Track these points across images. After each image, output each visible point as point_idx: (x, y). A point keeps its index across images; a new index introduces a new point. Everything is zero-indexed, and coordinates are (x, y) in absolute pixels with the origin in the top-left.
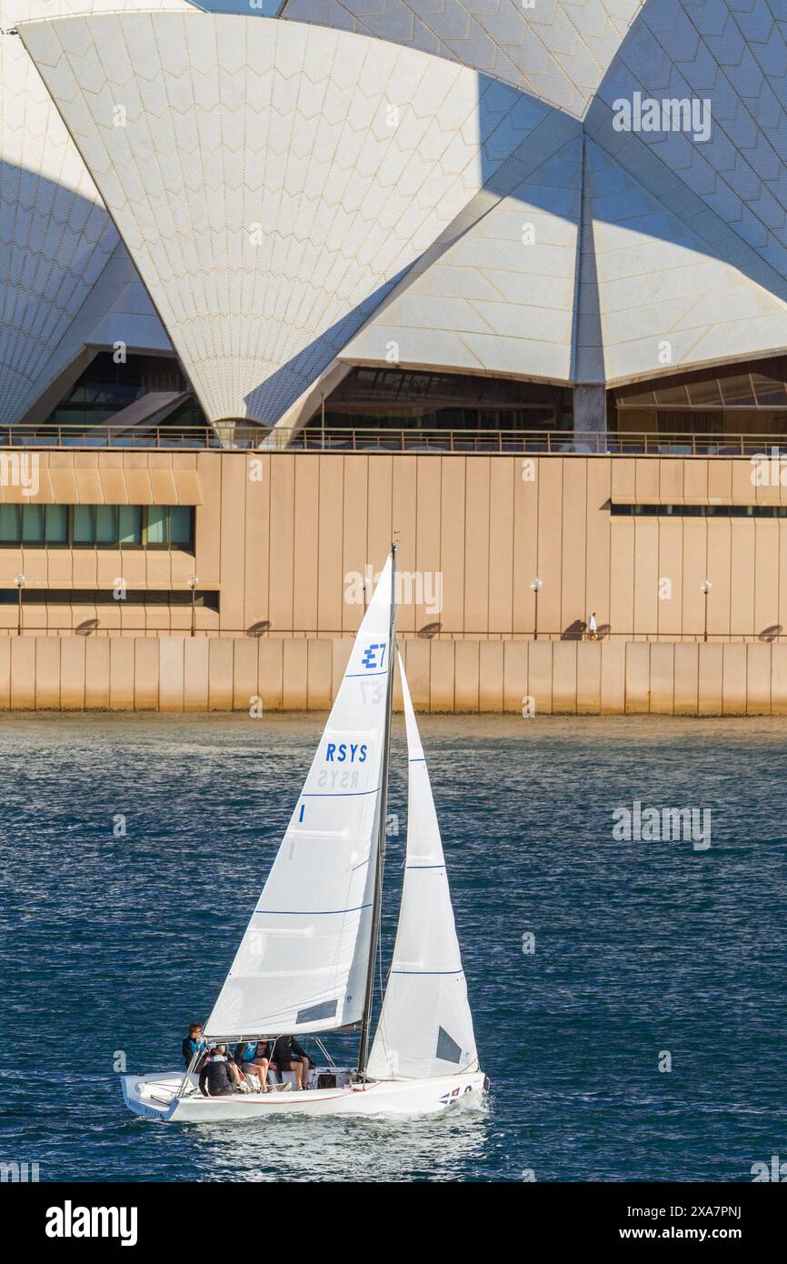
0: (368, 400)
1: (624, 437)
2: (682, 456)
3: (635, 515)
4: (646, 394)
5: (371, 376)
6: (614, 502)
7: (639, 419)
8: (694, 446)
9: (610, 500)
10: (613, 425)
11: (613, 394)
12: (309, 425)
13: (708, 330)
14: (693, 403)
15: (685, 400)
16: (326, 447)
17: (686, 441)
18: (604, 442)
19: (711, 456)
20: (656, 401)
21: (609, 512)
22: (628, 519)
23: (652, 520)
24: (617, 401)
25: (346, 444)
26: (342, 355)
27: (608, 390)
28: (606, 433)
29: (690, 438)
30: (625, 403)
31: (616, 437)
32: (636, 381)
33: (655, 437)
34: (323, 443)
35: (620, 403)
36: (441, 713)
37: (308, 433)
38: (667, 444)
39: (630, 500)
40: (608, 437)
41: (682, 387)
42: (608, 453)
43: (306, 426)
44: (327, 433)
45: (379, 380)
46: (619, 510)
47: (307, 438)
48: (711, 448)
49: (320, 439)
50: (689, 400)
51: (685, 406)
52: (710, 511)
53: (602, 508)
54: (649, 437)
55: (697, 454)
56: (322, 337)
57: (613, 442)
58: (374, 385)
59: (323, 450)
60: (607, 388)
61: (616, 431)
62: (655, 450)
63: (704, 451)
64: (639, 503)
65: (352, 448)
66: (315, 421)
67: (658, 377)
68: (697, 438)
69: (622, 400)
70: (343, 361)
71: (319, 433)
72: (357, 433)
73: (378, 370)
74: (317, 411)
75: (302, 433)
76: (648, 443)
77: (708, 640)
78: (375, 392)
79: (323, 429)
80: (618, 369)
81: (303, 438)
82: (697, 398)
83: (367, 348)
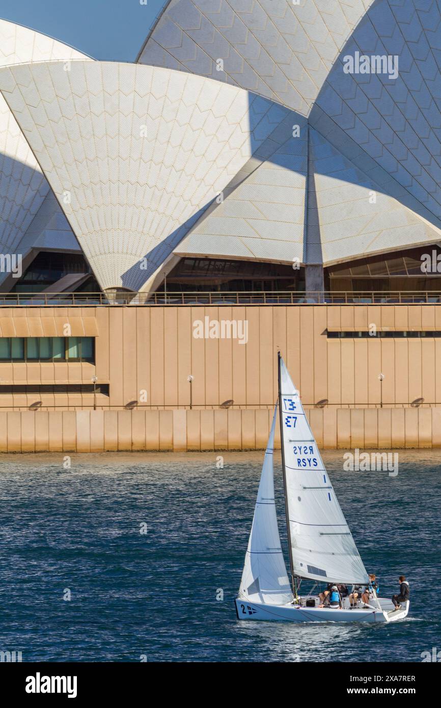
0: (190, 276)
1: (333, 294)
2: (366, 304)
3: (341, 337)
4: (346, 270)
5: (192, 262)
6: (329, 330)
7: (343, 284)
8: (373, 298)
9: (327, 330)
10: (327, 287)
11: (327, 270)
12: (158, 290)
13: (380, 233)
14: (372, 275)
15: (367, 273)
16: (168, 303)
17: (368, 296)
18: (322, 297)
19: (382, 304)
20: (351, 274)
21: (326, 336)
22: (337, 340)
23: (350, 340)
24: (330, 274)
25: (178, 301)
26: (175, 251)
27: (324, 268)
28: (324, 292)
29: (371, 294)
30: (334, 275)
31: (329, 294)
32: (340, 263)
33: (351, 294)
34: (166, 300)
35: (331, 275)
36: (234, 450)
37: (157, 295)
38: (358, 297)
39: (338, 329)
40: (325, 294)
41: (365, 266)
42: (325, 303)
43: (156, 291)
44: (168, 295)
45: (197, 264)
46: (332, 335)
47: (156, 298)
48: (383, 299)
49: (164, 298)
50: (370, 272)
51: (367, 276)
52: (383, 335)
53: (322, 334)
54: (348, 294)
55: (375, 303)
56: (164, 241)
57: (327, 297)
58: (193, 268)
59: (166, 305)
60: (324, 266)
61: (329, 291)
62: (352, 301)
63: (378, 301)
64: (343, 331)
65: (182, 303)
66: (161, 288)
67: (352, 260)
68: (375, 294)
69: (332, 273)
70: (176, 255)
71: (163, 295)
72: (185, 295)
73: (195, 259)
74: (162, 283)
75: (154, 295)
76: (348, 297)
77: (383, 407)
78: (194, 271)
79: (165, 293)
80: (330, 256)
81: (154, 298)
82: (374, 271)
83: (189, 247)
